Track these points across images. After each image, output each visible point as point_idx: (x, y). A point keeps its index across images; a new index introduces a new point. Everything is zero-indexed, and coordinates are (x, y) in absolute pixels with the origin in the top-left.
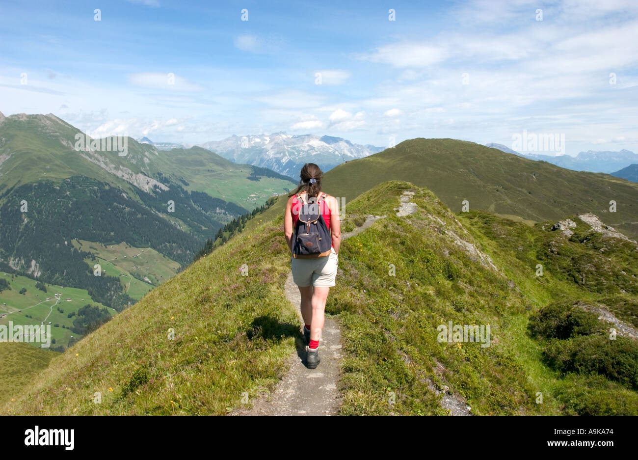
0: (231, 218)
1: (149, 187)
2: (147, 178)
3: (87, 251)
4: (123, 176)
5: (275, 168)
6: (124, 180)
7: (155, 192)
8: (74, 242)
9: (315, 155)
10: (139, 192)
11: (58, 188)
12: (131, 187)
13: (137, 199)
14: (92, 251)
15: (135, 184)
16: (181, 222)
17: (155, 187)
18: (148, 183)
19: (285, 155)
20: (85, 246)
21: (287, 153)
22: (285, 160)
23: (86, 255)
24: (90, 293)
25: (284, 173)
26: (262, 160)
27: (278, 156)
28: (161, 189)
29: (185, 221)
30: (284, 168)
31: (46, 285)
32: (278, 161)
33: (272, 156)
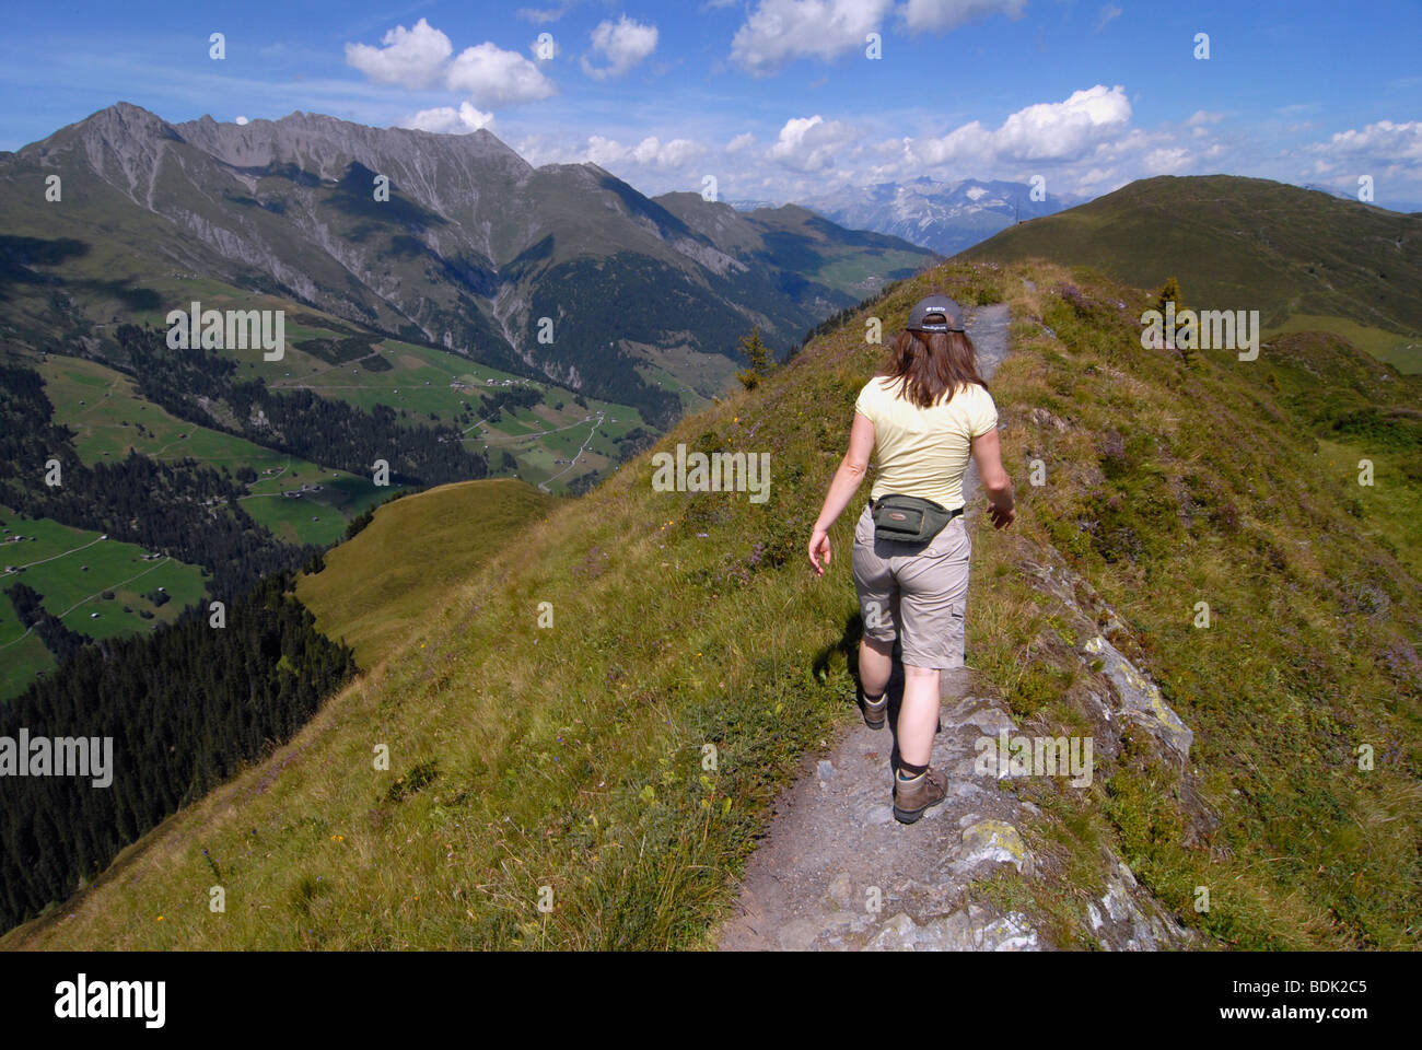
0: (835, 311)
1: (722, 268)
2: (720, 254)
3: (638, 356)
4: (686, 251)
5: (909, 237)
6: (686, 257)
7: (729, 274)
8: (622, 342)
9: (975, 214)
10: (707, 273)
11: (601, 269)
12: (697, 266)
13: (704, 283)
14: (645, 356)
15: (703, 262)
16: (764, 318)
17: (731, 266)
18: (720, 261)
19: (925, 215)
20: (636, 348)
21: (929, 212)
22: (924, 223)
23: (637, 361)
24: (641, 413)
25: (922, 244)
26: (889, 223)
27: (915, 216)
28: (738, 270)
29: (770, 318)
30: (923, 236)
31: (586, 399)
32: (914, 224)
33: (904, 217)
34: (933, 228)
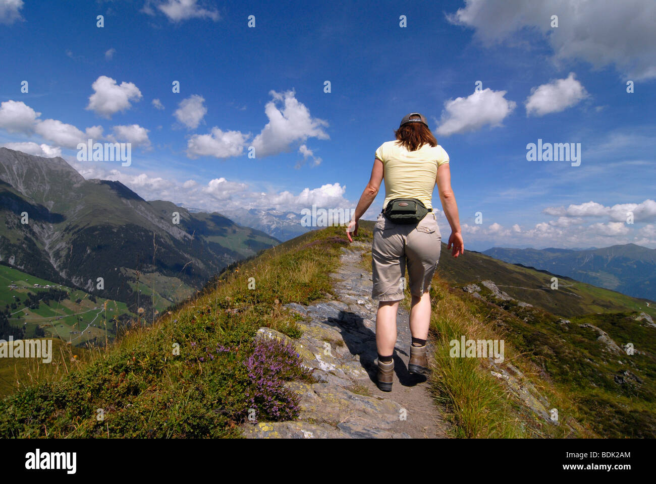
0: (233, 261)
1: (180, 237)
2: (180, 230)
3: (130, 276)
4: (163, 227)
5: (267, 231)
6: (163, 230)
7: (184, 240)
8: (122, 269)
9: (293, 225)
10: (172, 238)
11: (116, 231)
12: (167, 234)
13: (171, 243)
14: (134, 276)
15: (171, 233)
16: (199, 261)
17: (185, 236)
18: (180, 233)
19: (274, 224)
20: (131, 272)
21: (275, 222)
22: (273, 227)
23: (130, 278)
24: (128, 306)
25: (272, 235)
26: (259, 225)
27: (270, 224)
28: (188, 238)
29: (202, 261)
30: (272, 232)
31: (96, 298)
32: (269, 227)
33: (265, 223)
34: (277, 229)
